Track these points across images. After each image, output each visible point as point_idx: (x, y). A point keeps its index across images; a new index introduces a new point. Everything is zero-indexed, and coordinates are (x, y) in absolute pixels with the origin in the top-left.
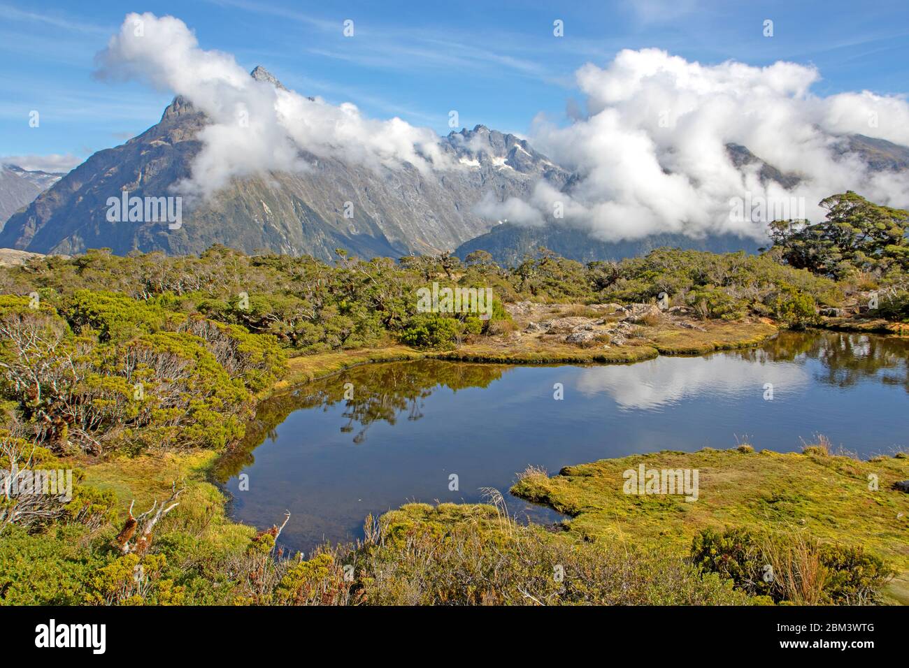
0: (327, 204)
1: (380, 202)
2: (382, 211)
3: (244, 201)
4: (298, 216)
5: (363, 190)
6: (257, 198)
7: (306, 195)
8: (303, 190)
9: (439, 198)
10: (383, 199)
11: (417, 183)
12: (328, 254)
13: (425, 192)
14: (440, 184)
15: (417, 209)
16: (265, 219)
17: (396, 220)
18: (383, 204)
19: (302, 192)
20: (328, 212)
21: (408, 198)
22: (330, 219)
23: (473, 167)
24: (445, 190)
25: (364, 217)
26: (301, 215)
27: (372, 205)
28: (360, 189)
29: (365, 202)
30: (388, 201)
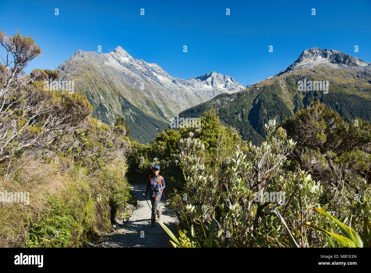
0: (138, 100)
1: (164, 101)
2: (164, 104)
3: (90, 94)
4: (120, 103)
5: (157, 95)
6: (98, 93)
7: (129, 95)
8: (127, 93)
9: (193, 101)
10: (166, 99)
11: (184, 94)
12: (133, 119)
13: (187, 98)
14: (195, 95)
15: (183, 105)
16: (100, 102)
17: (171, 108)
18: (165, 101)
19: (127, 94)
20: (138, 103)
21: (179, 100)
22: (139, 106)
23: (209, 88)
24: (197, 98)
25: (155, 106)
26: (121, 102)
27: (160, 101)
28: (155, 95)
29: (157, 100)
30: (167, 100)
